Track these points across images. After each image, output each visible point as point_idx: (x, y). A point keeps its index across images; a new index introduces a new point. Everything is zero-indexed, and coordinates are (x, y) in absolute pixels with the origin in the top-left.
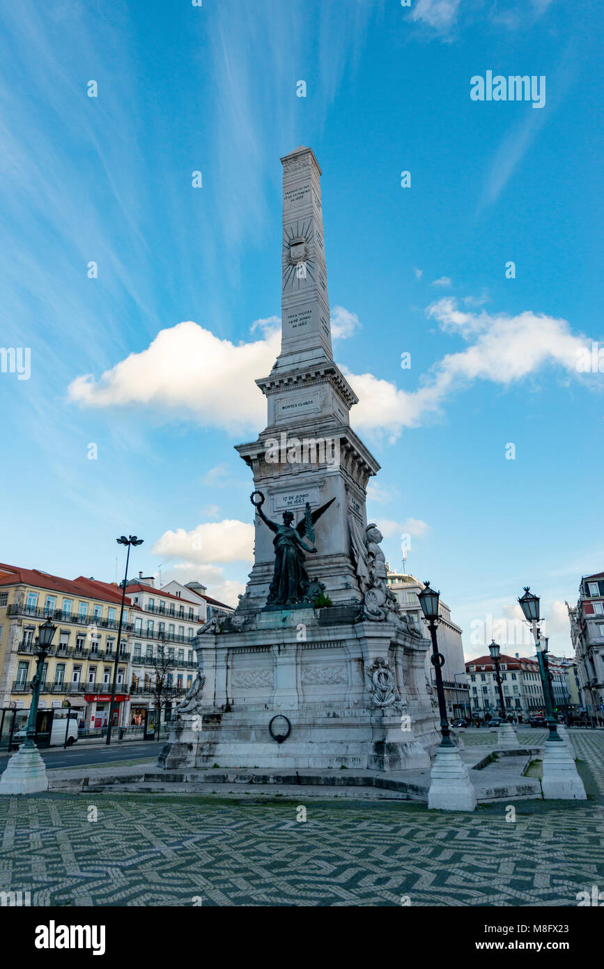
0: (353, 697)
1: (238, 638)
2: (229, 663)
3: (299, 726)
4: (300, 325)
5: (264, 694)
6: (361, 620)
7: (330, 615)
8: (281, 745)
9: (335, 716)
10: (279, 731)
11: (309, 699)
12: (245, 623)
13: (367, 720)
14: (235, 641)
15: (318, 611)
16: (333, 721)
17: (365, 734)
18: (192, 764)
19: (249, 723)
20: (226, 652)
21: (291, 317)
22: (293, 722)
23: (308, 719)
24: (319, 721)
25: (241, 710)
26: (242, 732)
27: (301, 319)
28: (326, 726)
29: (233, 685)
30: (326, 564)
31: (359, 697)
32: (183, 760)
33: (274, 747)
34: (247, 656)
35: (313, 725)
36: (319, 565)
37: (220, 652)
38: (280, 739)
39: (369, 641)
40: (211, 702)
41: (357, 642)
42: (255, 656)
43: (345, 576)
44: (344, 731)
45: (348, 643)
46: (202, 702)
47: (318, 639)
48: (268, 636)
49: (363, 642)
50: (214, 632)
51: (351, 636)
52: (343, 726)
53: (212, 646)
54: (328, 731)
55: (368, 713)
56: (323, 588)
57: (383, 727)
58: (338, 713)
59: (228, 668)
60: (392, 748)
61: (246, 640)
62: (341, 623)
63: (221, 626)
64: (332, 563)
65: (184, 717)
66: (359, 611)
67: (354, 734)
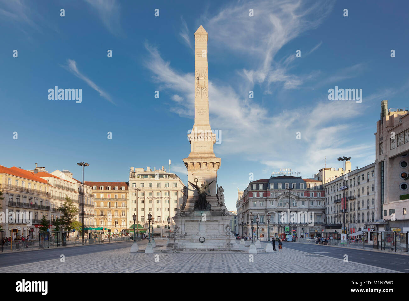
0: (221, 233)
1: (189, 218)
2: (185, 224)
3: (207, 239)
4: (202, 114)
5: (196, 232)
6: (224, 215)
7: (215, 213)
8: (203, 244)
9: (216, 237)
10: (201, 240)
11: (208, 233)
12: (189, 214)
13: (225, 238)
14: (188, 218)
15: (211, 212)
16: (216, 238)
17: (224, 241)
18: (179, 248)
19: (194, 239)
20: (184, 221)
21: (198, 110)
22: (206, 238)
23: (210, 238)
24: (213, 238)
25: (189, 235)
26: (192, 241)
27: (202, 112)
28: (214, 239)
29: (186, 230)
30: (211, 199)
31: (222, 233)
32: (177, 247)
33: (201, 244)
34: (190, 222)
35: (211, 239)
36: (209, 199)
37: (183, 221)
38: (202, 242)
39: (226, 221)
40: (181, 234)
41: (222, 221)
42: (193, 222)
43: (217, 203)
44: (219, 240)
45: (220, 221)
46: (179, 233)
47: (212, 219)
48: (198, 218)
49: (224, 221)
50: (181, 216)
51: (221, 219)
52: (219, 239)
53: (181, 219)
54: (214, 241)
55: (225, 237)
56: (211, 205)
57: (230, 240)
58: (217, 236)
59: (185, 225)
60: (232, 244)
61: (191, 218)
62: (218, 216)
63: (182, 214)
64: (213, 199)
65: (175, 237)
66: (223, 213)
67: (221, 241)
